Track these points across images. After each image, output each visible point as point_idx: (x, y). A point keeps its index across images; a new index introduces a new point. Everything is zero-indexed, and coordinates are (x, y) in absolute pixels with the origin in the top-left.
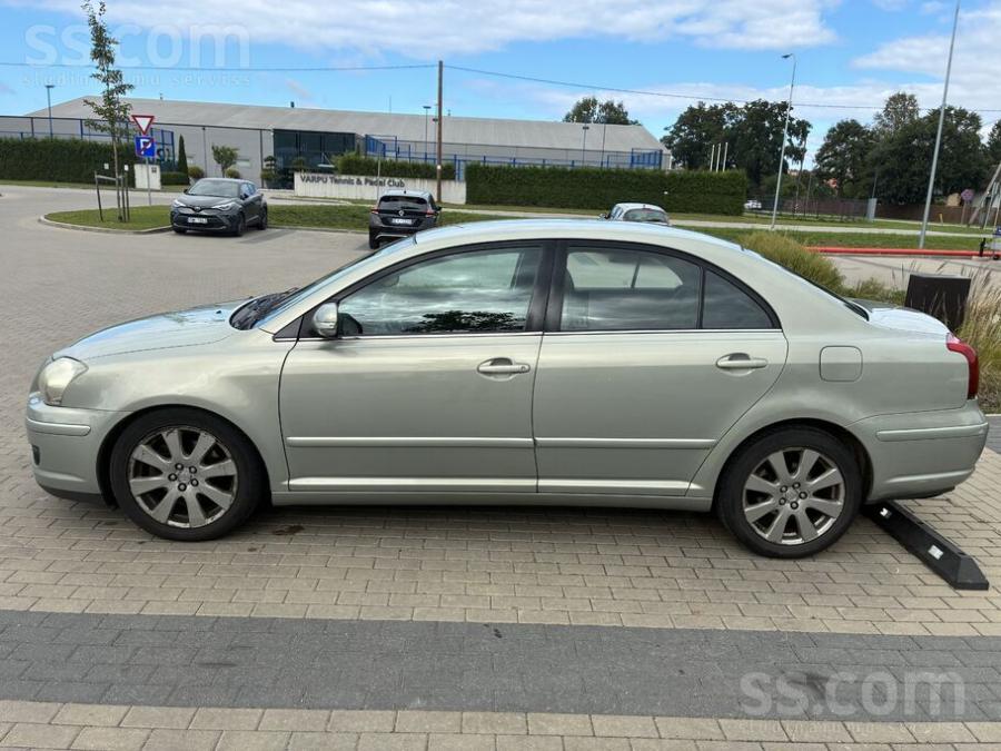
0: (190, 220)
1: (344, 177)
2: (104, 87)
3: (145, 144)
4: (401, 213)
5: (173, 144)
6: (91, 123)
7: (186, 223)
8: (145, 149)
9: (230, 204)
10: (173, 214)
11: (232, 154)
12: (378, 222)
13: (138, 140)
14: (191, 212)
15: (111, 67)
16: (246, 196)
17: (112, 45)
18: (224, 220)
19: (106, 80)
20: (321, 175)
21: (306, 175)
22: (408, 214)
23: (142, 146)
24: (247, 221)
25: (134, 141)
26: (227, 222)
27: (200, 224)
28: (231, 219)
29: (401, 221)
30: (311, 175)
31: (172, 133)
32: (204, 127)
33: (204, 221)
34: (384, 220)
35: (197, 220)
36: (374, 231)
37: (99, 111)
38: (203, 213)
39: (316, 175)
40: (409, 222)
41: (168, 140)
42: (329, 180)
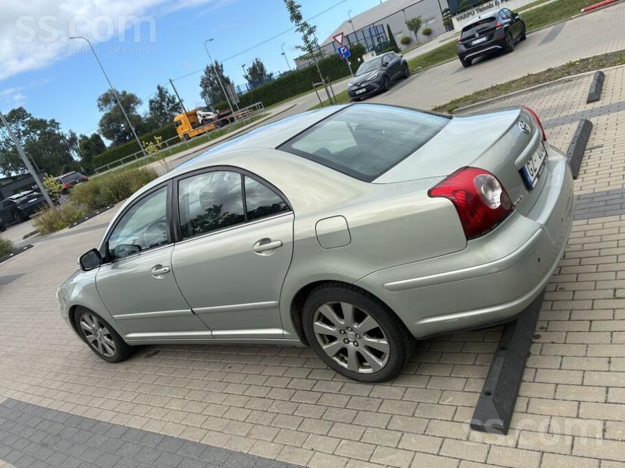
0: (357, 93)
1: (485, 5)
2: (302, 34)
3: (344, 50)
4: (477, 35)
5: (384, 32)
6: (301, 58)
7: (356, 95)
8: (344, 54)
9: (376, 74)
10: (349, 92)
11: (418, 21)
12: (464, 49)
13: (339, 49)
14: (356, 88)
15: (302, 22)
16: (387, 63)
17: (299, 9)
18: (375, 85)
19: (302, 30)
20: (469, 11)
21: (459, 15)
22: (482, 34)
23: (342, 52)
24: (391, 79)
25: (338, 51)
26: (378, 86)
27: (363, 93)
28: (378, 83)
29: (478, 41)
30: (462, 14)
31: (382, 25)
32: (403, 10)
33: (364, 90)
34: (466, 45)
35: (361, 91)
36: (462, 56)
37: (304, 49)
38: (363, 85)
39: (466, 13)
40: (484, 39)
41: (380, 30)
42: (476, 12)
